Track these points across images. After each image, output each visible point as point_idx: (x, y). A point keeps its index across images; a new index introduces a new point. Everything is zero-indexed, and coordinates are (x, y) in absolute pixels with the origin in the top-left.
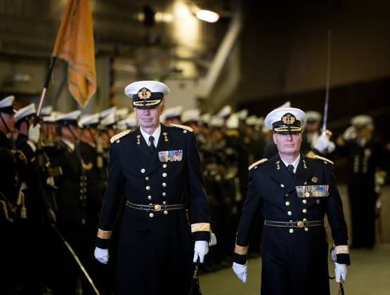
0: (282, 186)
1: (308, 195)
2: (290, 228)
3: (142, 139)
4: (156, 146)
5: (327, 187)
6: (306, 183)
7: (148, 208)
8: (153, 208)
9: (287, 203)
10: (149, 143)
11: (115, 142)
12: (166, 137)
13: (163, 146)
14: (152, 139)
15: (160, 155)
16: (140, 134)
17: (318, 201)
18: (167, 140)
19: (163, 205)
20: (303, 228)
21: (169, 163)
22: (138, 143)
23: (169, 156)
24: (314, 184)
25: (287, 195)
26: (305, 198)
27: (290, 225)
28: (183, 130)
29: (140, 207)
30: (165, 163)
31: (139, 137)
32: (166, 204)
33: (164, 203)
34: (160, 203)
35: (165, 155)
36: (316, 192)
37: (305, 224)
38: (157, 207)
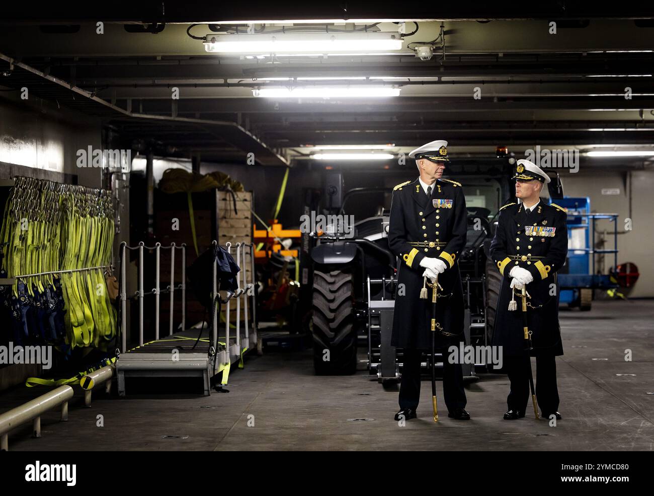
0: (519, 225)
1: (534, 234)
2: (516, 261)
3: (421, 188)
4: (431, 194)
5: (554, 230)
6: (535, 224)
7: (424, 244)
8: (428, 245)
9: (518, 240)
10: (426, 191)
11: (398, 189)
12: (439, 189)
13: (436, 195)
14: (429, 189)
15: (434, 202)
16: (419, 184)
17: (543, 240)
18: (440, 191)
19: (437, 242)
20: (526, 262)
21: (441, 209)
22: (418, 191)
23: (441, 204)
24: (542, 225)
25: (519, 233)
26: (532, 236)
27: (516, 258)
28: (454, 184)
29: (416, 244)
30: (437, 209)
31: (418, 186)
32: (439, 242)
33: (437, 240)
34: (434, 241)
35: (438, 203)
36: (543, 232)
37: (528, 258)
38: (432, 244)
